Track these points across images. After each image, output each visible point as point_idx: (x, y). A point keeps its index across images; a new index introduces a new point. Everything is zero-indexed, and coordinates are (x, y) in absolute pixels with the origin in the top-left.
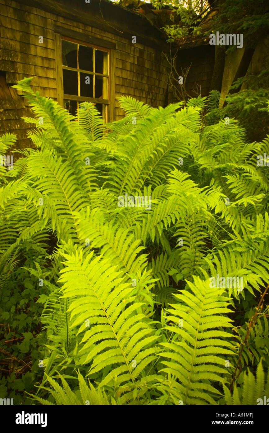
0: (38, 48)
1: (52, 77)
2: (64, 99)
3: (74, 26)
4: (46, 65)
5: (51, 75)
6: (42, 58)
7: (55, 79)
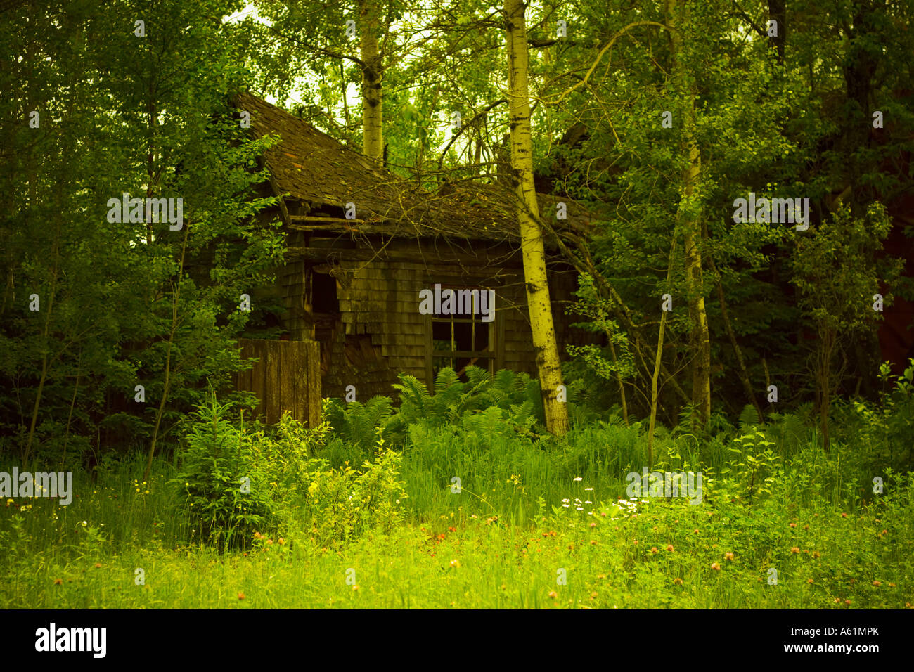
0: (405, 304)
1: (419, 333)
2: (434, 357)
3: (447, 271)
4: (413, 321)
5: (418, 331)
6: (409, 314)
7: (422, 335)
